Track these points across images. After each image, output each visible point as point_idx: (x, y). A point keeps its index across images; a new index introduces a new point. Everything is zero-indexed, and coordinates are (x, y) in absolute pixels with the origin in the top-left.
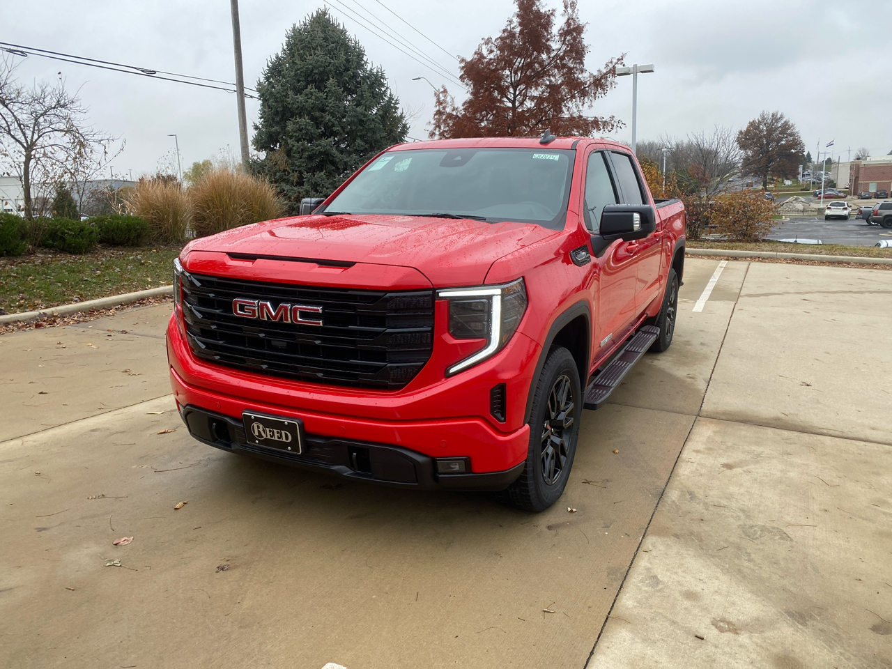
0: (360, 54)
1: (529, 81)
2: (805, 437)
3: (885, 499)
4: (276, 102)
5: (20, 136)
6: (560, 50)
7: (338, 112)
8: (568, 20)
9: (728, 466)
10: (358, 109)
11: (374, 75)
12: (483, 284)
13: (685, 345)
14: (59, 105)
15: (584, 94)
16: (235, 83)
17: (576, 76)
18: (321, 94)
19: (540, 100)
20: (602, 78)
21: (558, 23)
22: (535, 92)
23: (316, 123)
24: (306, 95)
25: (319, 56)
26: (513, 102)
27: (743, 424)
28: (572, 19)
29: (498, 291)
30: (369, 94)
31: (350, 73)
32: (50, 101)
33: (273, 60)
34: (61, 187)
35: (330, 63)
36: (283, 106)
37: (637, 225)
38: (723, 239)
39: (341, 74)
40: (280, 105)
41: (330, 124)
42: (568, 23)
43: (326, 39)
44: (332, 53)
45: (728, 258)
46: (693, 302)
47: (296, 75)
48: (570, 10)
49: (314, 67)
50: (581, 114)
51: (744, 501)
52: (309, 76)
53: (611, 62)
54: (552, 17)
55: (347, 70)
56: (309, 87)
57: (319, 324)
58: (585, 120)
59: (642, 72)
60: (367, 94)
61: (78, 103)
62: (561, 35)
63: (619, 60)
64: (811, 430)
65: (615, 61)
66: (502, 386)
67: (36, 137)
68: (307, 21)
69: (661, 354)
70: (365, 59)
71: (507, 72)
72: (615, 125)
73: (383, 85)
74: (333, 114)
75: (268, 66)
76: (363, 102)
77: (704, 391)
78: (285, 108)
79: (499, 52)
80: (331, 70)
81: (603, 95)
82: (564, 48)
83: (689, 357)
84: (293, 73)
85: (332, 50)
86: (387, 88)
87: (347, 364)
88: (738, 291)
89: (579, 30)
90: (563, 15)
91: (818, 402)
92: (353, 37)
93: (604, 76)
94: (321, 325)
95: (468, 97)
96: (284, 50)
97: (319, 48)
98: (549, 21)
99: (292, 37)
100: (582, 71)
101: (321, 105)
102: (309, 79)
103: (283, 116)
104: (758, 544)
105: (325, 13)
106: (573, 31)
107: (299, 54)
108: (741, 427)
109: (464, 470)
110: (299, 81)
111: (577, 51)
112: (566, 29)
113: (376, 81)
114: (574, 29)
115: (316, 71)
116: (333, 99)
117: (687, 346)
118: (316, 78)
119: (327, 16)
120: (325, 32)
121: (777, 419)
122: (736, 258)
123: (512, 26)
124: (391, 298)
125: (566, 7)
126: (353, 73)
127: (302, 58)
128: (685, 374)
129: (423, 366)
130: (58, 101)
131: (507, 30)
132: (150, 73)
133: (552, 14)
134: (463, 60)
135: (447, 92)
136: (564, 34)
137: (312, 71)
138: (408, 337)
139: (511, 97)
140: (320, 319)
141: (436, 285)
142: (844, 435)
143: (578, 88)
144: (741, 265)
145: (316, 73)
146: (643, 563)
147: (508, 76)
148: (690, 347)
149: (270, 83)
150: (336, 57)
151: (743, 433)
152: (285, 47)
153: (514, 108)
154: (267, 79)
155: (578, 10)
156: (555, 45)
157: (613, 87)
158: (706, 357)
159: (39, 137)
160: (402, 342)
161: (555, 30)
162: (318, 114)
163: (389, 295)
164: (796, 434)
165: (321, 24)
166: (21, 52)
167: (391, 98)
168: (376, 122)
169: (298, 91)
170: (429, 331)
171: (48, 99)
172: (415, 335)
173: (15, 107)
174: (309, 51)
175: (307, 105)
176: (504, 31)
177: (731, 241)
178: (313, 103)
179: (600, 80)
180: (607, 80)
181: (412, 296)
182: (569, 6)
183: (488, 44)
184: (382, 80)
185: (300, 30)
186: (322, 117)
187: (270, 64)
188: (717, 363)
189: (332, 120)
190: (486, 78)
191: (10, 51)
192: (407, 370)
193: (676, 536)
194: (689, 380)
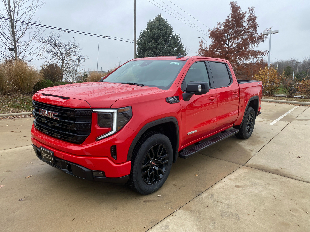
0: (171, 30)
1: (235, 38)
2: (284, 179)
3: (298, 208)
4: (142, 46)
5: (61, 57)
6: (247, 26)
7: (162, 49)
8: (250, 15)
9: (238, 187)
10: (169, 48)
11: (176, 36)
12: (110, 108)
13: (257, 137)
14: (73, 47)
15: (255, 42)
16: (133, 40)
17: (253, 35)
18: (156, 43)
19: (239, 44)
20: (262, 36)
21: (247, 16)
22: (236, 41)
23: (154, 53)
24: (152, 43)
25: (157, 30)
26: (228, 45)
27: (259, 170)
28: (252, 15)
29: (116, 111)
30: (173, 43)
31: (167, 36)
32: (71, 46)
33: (142, 32)
34: (85, 73)
35: (160, 33)
36: (144, 47)
37: (200, 89)
38: (302, 97)
39: (164, 36)
40: (143, 47)
41: (159, 53)
42: (250, 16)
43: (160, 25)
44: (162, 29)
45: (300, 105)
46: (272, 121)
47: (149, 37)
48: (251, 12)
49: (155, 34)
50: (254, 49)
51: (232, 201)
52: (153, 37)
53: (266, 30)
54: (245, 15)
55: (166, 35)
56: (153, 41)
57: (57, 119)
58: (255, 51)
59: (274, 33)
60: (172, 43)
61: (79, 47)
62: (247, 21)
63: (269, 29)
64: (288, 176)
65: (267, 29)
66: (115, 146)
67: (65, 57)
68: (155, 19)
69: (245, 140)
70: (173, 31)
71: (226, 34)
72: (267, 53)
73: (179, 40)
74: (160, 50)
75: (141, 34)
76: (171, 45)
77: (252, 156)
78: (145, 48)
79: (223, 28)
80: (160, 35)
81: (262, 42)
82: (248, 25)
83: (256, 142)
84: (148, 36)
85: (162, 28)
86: (180, 41)
87: (65, 133)
88: (295, 118)
89: (254, 18)
90: (248, 13)
91: (300, 165)
92: (169, 24)
93: (263, 35)
94: (58, 119)
95: (211, 43)
96: (146, 29)
97: (157, 28)
98: (244, 16)
99: (149, 24)
100: (256, 34)
101: (156, 47)
102: (153, 38)
103: (144, 51)
104: (222, 220)
105: (160, 16)
106: (252, 19)
107: (150, 30)
108: (258, 172)
109: (102, 176)
110: (150, 39)
111: (254, 26)
112: (249, 18)
113: (176, 38)
114: (253, 19)
115: (155, 35)
116: (160, 45)
117: (257, 138)
118: (155, 38)
119: (161, 17)
120: (160, 22)
121: (277, 170)
122: (303, 105)
123: (229, 18)
124: (77, 111)
125: (250, 10)
126: (168, 36)
127: (151, 31)
128: (249, 148)
129: (88, 136)
130: (73, 46)
131: (227, 19)
132: (106, 37)
133: (245, 13)
134: (210, 31)
135: (203, 42)
136: (249, 20)
137: (154, 35)
138: (82, 126)
139: (228, 43)
140: (58, 117)
141: (92, 107)
142: (303, 180)
143: (253, 40)
144: (304, 108)
145: (155, 36)
146: (168, 220)
147: (226, 36)
148: (259, 138)
149: (141, 40)
150: (163, 30)
151: (257, 174)
152: (147, 28)
153: (229, 47)
154: (140, 38)
155: (254, 11)
156: (245, 24)
157: (266, 39)
158: (262, 143)
159: (66, 57)
160: (80, 127)
161: (245, 19)
162: (154, 50)
163: (76, 110)
164: (280, 177)
165: (159, 20)
166: (68, 31)
167: (181, 44)
168: (175, 52)
169: (149, 42)
170: (89, 124)
171: (70, 45)
172: (85, 125)
173: (60, 48)
174: (154, 29)
175: (151, 47)
176: (226, 20)
177: (305, 98)
178: (153, 46)
179: (261, 37)
180: (264, 37)
181: (83, 111)
182: (251, 10)
183: (219, 25)
184: (179, 38)
185: (152, 22)
186: (156, 51)
187: (141, 33)
188: (266, 145)
189: (159, 52)
190: (218, 37)
191: (65, 31)
192: (82, 138)
193: (191, 211)
194: (249, 151)
